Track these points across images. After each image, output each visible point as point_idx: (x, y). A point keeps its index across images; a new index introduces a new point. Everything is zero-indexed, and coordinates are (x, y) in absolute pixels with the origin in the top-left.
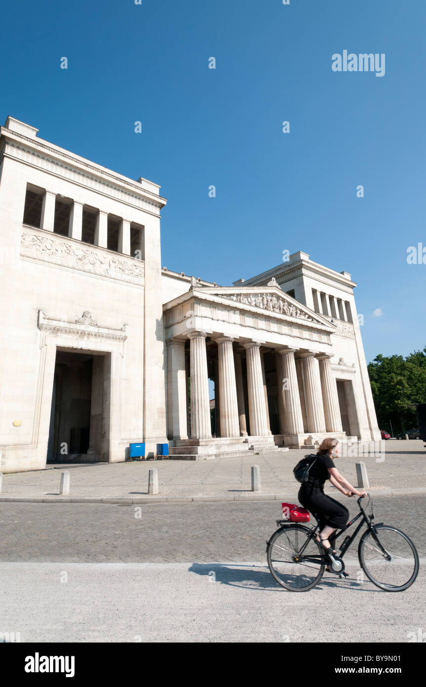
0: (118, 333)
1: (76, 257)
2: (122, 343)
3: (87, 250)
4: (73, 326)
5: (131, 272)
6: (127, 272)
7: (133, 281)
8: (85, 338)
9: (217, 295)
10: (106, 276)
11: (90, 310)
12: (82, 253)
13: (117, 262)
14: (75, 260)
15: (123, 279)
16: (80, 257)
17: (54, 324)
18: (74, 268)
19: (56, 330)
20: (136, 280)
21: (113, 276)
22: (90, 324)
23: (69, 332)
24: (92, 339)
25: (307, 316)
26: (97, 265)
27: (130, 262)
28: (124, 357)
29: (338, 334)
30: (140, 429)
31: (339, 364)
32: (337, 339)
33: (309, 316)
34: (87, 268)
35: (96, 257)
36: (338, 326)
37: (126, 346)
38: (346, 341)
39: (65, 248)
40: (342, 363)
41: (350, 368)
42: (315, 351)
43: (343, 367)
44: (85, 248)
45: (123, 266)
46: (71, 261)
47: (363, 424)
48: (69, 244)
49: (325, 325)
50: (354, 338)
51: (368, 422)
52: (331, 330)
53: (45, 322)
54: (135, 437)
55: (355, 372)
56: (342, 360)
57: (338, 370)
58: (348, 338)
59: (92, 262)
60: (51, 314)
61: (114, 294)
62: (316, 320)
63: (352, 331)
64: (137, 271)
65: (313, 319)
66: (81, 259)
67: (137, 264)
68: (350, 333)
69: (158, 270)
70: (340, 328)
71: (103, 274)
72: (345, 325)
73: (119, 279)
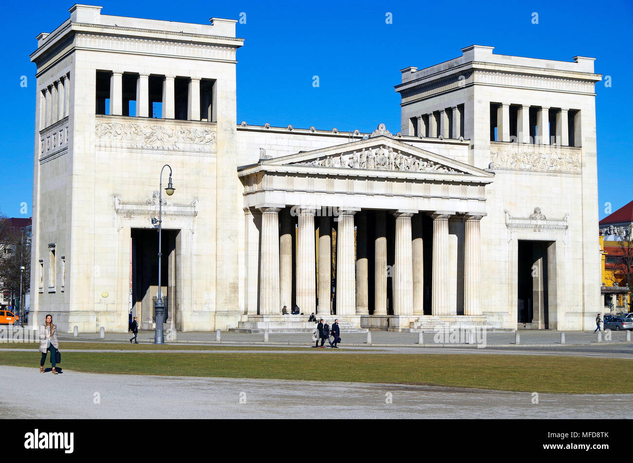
0: (189, 209)
1: (144, 136)
2: (192, 218)
3: (155, 126)
4: (144, 208)
5: (201, 139)
6: (197, 140)
7: (203, 150)
10: (174, 150)
12: (150, 130)
13: (186, 132)
14: (143, 139)
15: (192, 150)
16: (148, 135)
17: (128, 207)
18: (142, 148)
19: (129, 214)
20: (207, 148)
21: (181, 149)
23: (141, 213)
24: (163, 218)
26: (165, 140)
27: (200, 128)
28: (195, 232)
29: (540, 170)
30: (212, 303)
31: (531, 218)
32: (536, 179)
33: (443, 166)
34: (155, 145)
35: (164, 131)
36: (543, 156)
37: (196, 223)
38: (558, 179)
39: (134, 129)
40: (538, 216)
41: (555, 223)
42: (448, 211)
43: (540, 222)
44: (152, 125)
45: (192, 135)
46: (140, 141)
47: (568, 306)
48: (137, 123)
49: (471, 175)
50: (580, 172)
51: (581, 304)
52: (483, 180)
53: (120, 207)
54: (207, 310)
55: (567, 227)
56: (538, 212)
57: (526, 227)
58: (563, 173)
59: (160, 138)
60: (125, 199)
61: (183, 167)
62: (456, 170)
63: (575, 160)
64: (208, 137)
65: (448, 168)
66: (149, 138)
67: (208, 128)
68: (571, 165)
69: (232, 130)
70: (546, 160)
71: (171, 148)
72: (560, 152)
73: (188, 150)
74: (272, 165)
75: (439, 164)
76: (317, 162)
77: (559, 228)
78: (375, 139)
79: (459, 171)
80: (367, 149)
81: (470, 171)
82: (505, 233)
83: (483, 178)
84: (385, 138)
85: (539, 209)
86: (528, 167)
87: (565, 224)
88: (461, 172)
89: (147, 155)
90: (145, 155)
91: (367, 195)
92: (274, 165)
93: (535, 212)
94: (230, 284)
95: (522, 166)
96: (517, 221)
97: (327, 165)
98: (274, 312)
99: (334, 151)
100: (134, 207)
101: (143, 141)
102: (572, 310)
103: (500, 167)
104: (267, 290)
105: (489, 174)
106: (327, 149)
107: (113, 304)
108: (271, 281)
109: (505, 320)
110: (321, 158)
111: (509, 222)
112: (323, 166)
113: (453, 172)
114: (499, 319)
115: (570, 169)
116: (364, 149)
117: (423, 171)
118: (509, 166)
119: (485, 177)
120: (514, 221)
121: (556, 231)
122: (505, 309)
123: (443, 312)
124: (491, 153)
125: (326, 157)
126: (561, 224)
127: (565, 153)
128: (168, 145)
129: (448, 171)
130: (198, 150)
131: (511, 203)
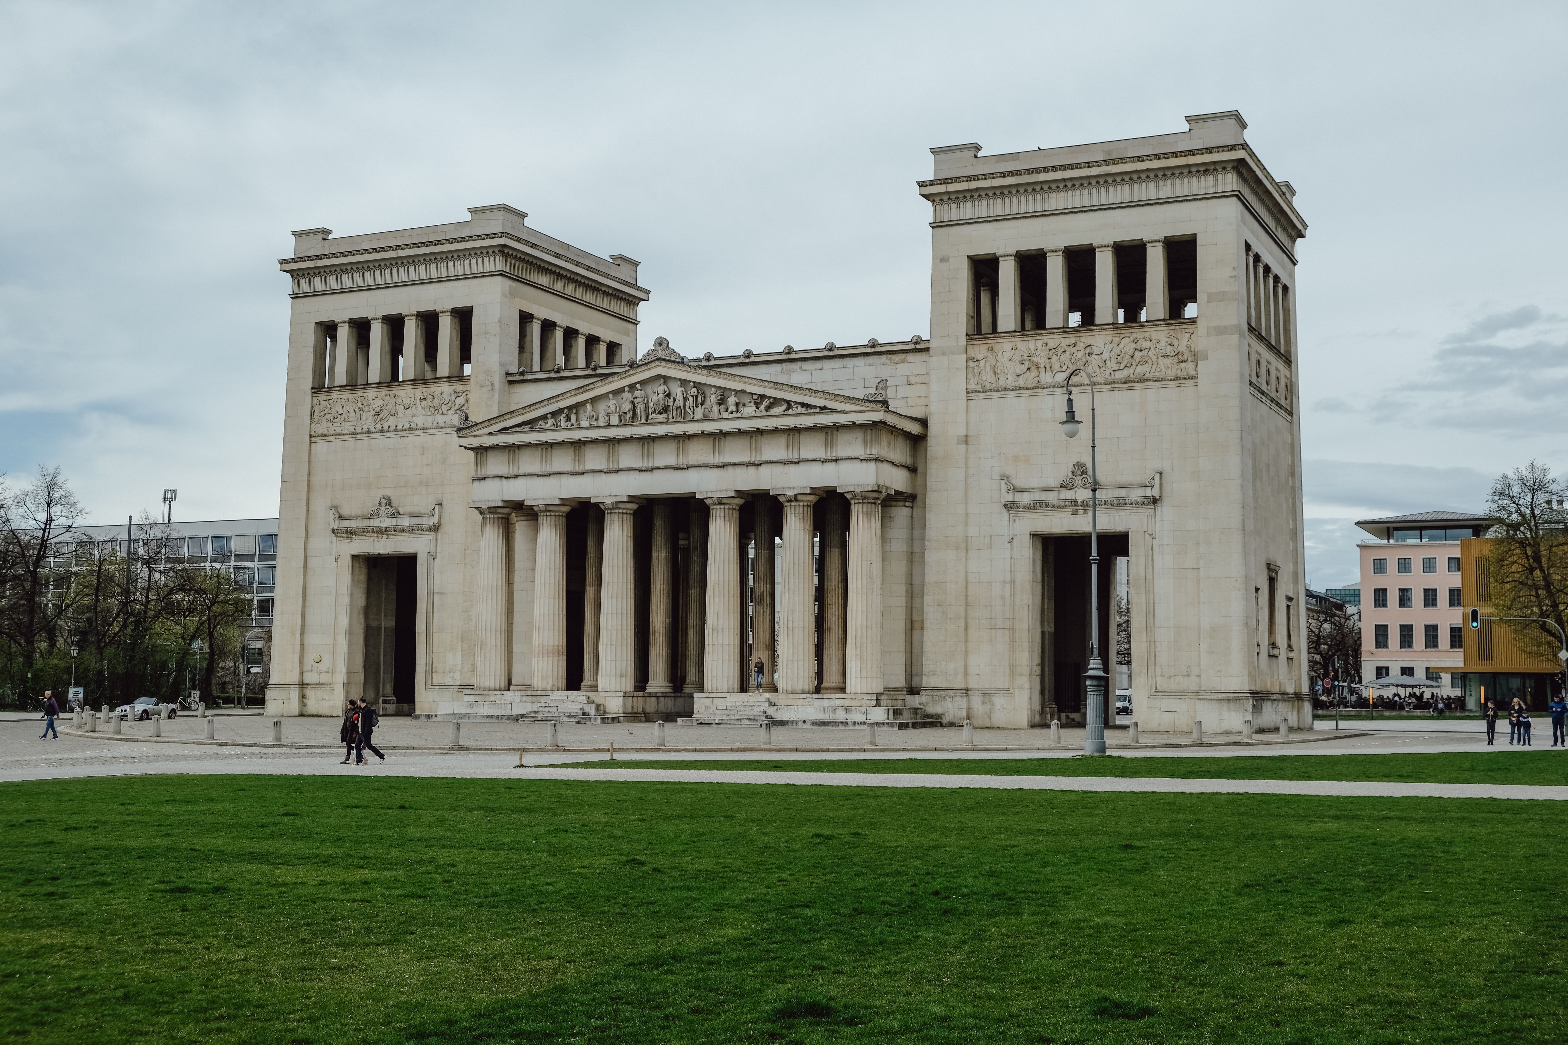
0: (425, 521)
1: (373, 412)
2: (432, 536)
3: (386, 397)
4: (368, 523)
5: (451, 405)
6: (444, 408)
7: (450, 424)
8: (385, 537)
9: (505, 430)
10: (410, 429)
11: (390, 492)
12: (379, 403)
13: (427, 398)
14: (371, 417)
15: (435, 425)
16: (378, 409)
17: (346, 524)
18: (369, 432)
19: (349, 533)
21: (420, 425)
22: (389, 516)
23: (365, 532)
24: (393, 537)
25: (766, 403)
26: (400, 415)
27: (447, 391)
30: (458, 671)
31: (1063, 486)
33: (776, 402)
34: (386, 425)
35: (399, 401)
36: (1095, 350)
37: (439, 542)
38: (1135, 395)
39: (359, 404)
40: (1080, 481)
41: (1123, 493)
43: (1083, 494)
44: (384, 393)
45: (435, 402)
46: (368, 421)
47: (1163, 676)
48: (365, 395)
49: (834, 411)
50: (1192, 373)
53: (335, 524)
54: (452, 683)
55: (1155, 501)
56: (1079, 472)
57: (1049, 506)
58: (1148, 380)
59: (393, 412)
60: (345, 511)
61: (423, 455)
62: (804, 405)
63: (1182, 349)
64: (457, 402)
65: (789, 404)
66: (378, 414)
67: (458, 388)
68: (1168, 361)
69: (492, 384)
70: (1105, 356)
71: (406, 426)
72: (1139, 335)
73: (429, 425)
74: (474, 436)
75: (769, 398)
76: (550, 422)
77: (1135, 503)
78: (644, 368)
79: (809, 407)
80: (632, 387)
81: (830, 404)
82: (1003, 523)
83: (859, 414)
84: (663, 364)
85: (1078, 465)
86: (1060, 378)
87: (1149, 492)
88: (815, 407)
89: (375, 440)
90: (373, 441)
91: (641, 470)
92: (481, 435)
93: (1071, 473)
95: (1046, 378)
96: (1026, 497)
97: (565, 424)
98: (482, 685)
99: (574, 398)
100: (353, 524)
101: (371, 419)
102: (1173, 687)
103: (991, 387)
105: (873, 405)
106: (560, 398)
107: (327, 672)
109: (998, 706)
110: (554, 414)
111: (1009, 498)
112: (557, 428)
113: (801, 410)
114: (984, 703)
115: (1167, 368)
116: (626, 389)
117: (739, 415)
118: (1011, 382)
119: (864, 411)
120: (1021, 497)
121: (1125, 512)
122: (1002, 682)
124: (970, 359)
125: (561, 411)
126: (1138, 493)
127: (1154, 336)
128: (403, 422)
129: (788, 409)
130: (443, 424)
131: (1016, 458)
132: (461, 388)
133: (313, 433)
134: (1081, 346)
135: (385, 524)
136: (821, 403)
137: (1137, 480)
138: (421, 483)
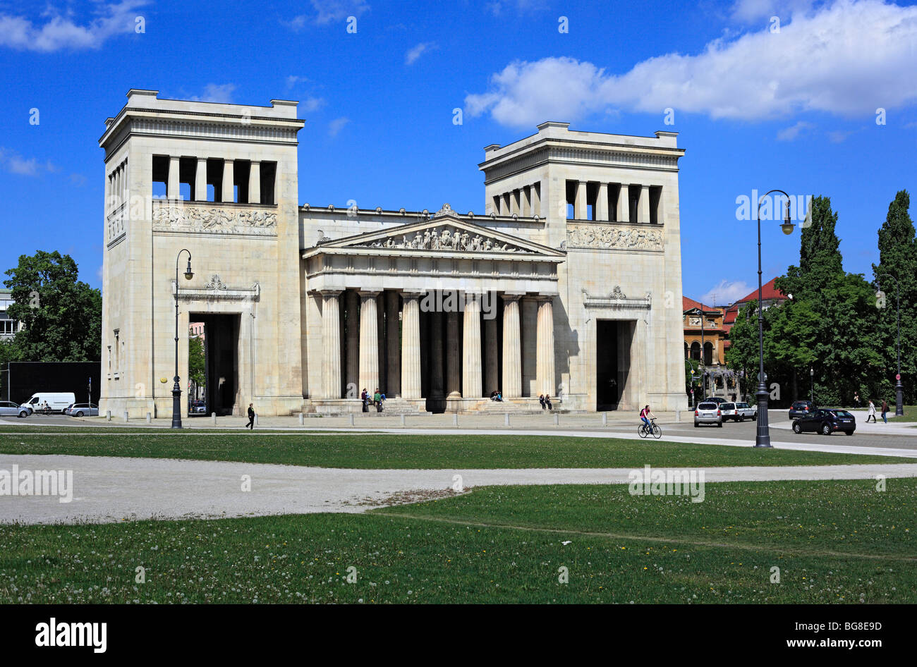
0: (249, 293)
1: (203, 220)
2: (253, 303)
3: (214, 211)
4: (204, 292)
5: (262, 222)
6: (258, 223)
7: (263, 233)
8: (216, 302)
9: (351, 246)
10: (233, 234)
11: (218, 273)
12: (207, 214)
13: (246, 215)
14: (201, 223)
15: (252, 233)
16: (206, 219)
18: (201, 233)
19: (188, 298)
20: (268, 231)
21: (241, 232)
22: (220, 289)
23: (200, 298)
24: (222, 303)
25: (505, 246)
26: (224, 224)
27: (260, 212)
28: (256, 316)
29: (620, 248)
30: (274, 387)
31: (611, 297)
32: (615, 257)
33: (512, 246)
34: (214, 230)
35: (223, 215)
36: (622, 234)
37: (257, 307)
38: (639, 257)
39: (192, 214)
40: (618, 295)
41: (636, 302)
42: (518, 292)
43: (619, 302)
44: (211, 209)
45: (251, 219)
46: (198, 225)
47: (651, 386)
48: (196, 208)
49: (542, 254)
50: (662, 250)
51: (664, 384)
52: (554, 259)
54: (269, 395)
55: (648, 307)
56: (618, 291)
57: (605, 306)
58: (644, 251)
59: (219, 222)
60: (183, 284)
61: (243, 251)
62: (525, 249)
63: (657, 238)
64: (268, 220)
65: (518, 248)
66: (206, 222)
67: (269, 211)
68: (652, 243)
69: (294, 212)
71: (231, 232)
72: (641, 230)
73: (248, 233)
74: (331, 248)
75: (508, 244)
77: (640, 308)
78: (439, 219)
79: (528, 250)
80: (431, 230)
81: (540, 251)
82: (584, 313)
83: (555, 257)
84: (450, 218)
85: (618, 288)
86: (607, 245)
87: (647, 303)
88: (532, 251)
89: (204, 239)
91: (432, 276)
93: (615, 291)
94: (292, 368)
95: (601, 245)
96: (596, 301)
97: (389, 246)
99: (397, 232)
100: (193, 292)
102: (655, 391)
103: (577, 246)
104: (328, 374)
105: (561, 253)
108: (331, 365)
109: (584, 401)
110: (384, 241)
111: (588, 301)
112: (384, 248)
113: (524, 252)
114: (577, 400)
115: (652, 246)
116: (428, 230)
117: (491, 251)
118: (586, 246)
119: (557, 256)
120: (592, 301)
121: (636, 311)
122: (584, 390)
123: (514, 394)
124: (568, 232)
125: (388, 238)
126: (642, 302)
127: (646, 230)
128: (227, 228)
129: (516, 250)
130: (258, 234)
131: (589, 282)
132: (270, 211)
133: (154, 229)
134: (616, 231)
135: (218, 294)
136: (536, 249)
137: (641, 296)
138: (242, 269)
